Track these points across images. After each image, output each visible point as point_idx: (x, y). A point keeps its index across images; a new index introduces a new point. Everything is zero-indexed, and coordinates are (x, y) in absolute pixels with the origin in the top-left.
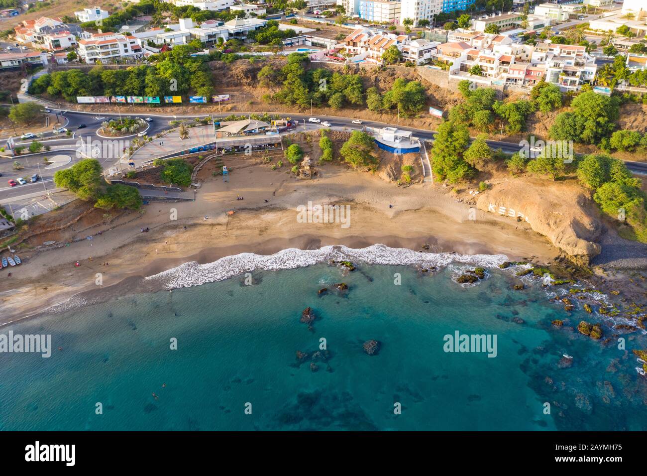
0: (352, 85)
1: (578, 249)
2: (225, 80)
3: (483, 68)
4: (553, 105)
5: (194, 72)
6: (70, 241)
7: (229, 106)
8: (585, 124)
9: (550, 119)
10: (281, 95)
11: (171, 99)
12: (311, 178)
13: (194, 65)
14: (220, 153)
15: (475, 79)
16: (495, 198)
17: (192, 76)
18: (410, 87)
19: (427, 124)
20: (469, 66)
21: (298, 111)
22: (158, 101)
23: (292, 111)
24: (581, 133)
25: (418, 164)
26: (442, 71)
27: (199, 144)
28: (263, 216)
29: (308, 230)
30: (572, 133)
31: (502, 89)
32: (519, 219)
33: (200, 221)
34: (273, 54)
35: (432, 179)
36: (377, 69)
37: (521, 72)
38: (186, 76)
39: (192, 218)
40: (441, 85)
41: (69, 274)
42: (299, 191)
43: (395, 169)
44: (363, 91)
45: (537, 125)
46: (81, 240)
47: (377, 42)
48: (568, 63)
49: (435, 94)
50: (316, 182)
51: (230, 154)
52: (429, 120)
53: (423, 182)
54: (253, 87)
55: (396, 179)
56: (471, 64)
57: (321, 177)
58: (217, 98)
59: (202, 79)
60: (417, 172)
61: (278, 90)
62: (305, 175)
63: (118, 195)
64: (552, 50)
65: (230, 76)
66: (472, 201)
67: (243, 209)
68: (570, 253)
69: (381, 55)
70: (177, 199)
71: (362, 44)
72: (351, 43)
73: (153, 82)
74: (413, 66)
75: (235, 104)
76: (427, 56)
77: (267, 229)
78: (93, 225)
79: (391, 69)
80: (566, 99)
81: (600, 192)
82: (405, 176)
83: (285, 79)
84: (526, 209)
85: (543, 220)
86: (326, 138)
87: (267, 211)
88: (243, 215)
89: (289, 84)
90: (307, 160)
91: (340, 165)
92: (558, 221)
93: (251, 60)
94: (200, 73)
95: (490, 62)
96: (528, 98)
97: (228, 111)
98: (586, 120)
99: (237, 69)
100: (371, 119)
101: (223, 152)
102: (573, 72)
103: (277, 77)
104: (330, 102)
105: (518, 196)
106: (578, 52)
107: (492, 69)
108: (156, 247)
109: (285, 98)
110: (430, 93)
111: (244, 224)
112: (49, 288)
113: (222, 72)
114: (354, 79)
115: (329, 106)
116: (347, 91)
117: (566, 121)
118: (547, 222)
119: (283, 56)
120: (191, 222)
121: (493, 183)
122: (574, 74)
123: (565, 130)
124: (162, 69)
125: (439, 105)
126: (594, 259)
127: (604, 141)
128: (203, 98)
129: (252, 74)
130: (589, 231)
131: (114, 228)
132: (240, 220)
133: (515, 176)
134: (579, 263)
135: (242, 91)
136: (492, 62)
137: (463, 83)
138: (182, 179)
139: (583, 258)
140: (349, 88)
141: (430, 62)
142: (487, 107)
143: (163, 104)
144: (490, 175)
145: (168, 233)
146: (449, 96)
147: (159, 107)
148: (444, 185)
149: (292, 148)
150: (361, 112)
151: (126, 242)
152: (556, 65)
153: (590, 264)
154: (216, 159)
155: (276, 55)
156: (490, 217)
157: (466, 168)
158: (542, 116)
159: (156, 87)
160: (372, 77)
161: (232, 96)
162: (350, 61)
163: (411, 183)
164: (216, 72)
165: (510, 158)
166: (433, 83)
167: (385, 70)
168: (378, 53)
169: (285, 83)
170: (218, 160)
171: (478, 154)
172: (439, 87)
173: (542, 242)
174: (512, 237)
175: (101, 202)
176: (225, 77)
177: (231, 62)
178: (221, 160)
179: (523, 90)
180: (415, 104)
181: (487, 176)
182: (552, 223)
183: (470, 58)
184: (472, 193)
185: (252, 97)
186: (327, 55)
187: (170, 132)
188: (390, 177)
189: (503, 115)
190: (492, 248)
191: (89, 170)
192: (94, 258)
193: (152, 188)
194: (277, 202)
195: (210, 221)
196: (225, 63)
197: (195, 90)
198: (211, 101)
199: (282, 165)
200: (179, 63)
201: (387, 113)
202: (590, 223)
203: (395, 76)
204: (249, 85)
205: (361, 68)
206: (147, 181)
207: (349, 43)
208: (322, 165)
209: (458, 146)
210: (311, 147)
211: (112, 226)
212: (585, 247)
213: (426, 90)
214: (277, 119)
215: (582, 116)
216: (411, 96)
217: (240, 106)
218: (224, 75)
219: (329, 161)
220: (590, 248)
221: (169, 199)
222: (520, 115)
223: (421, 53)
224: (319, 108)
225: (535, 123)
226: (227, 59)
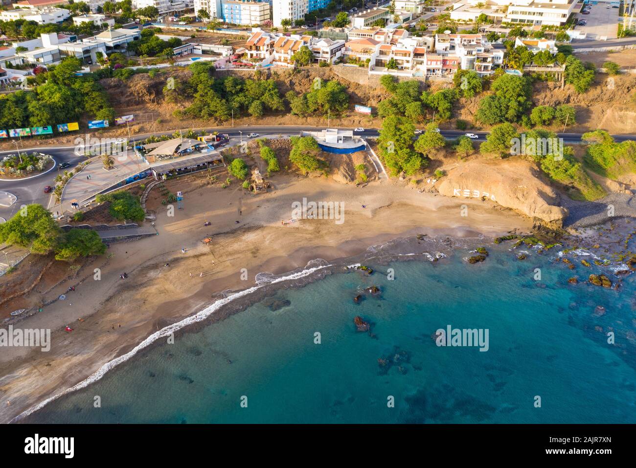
0: (269, 90)
1: (553, 215)
2: (123, 99)
3: (398, 61)
4: (475, 91)
5: (87, 94)
6: (41, 305)
7: (136, 128)
8: (509, 104)
9: (473, 103)
10: (194, 109)
11: (66, 127)
12: (267, 192)
13: (86, 84)
14: (160, 179)
15: (395, 73)
16: (458, 183)
17: (86, 98)
18: (331, 86)
19: (356, 122)
20: (385, 61)
21: (215, 124)
22: (50, 130)
23: (208, 125)
24: (506, 113)
25: (369, 162)
26: (360, 68)
27: (132, 173)
28: (243, 238)
29: (300, 243)
30: (499, 114)
31: (424, 80)
32: (484, 199)
33: (179, 256)
34: (169, 66)
35: (386, 175)
36: (291, 72)
37: (439, 63)
38: (79, 99)
39: (168, 253)
40: (361, 82)
41: (66, 342)
42: (263, 207)
43: (349, 169)
44: (282, 95)
45: (463, 111)
46: (54, 302)
47: (283, 44)
48: (478, 50)
49: (357, 92)
50: (273, 195)
51: (171, 179)
52: (357, 118)
53: (379, 178)
54: (158, 104)
55: (353, 179)
56: (386, 59)
57: (276, 189)
58: (120, 120)
59: (99, 101)
60: (371, 170)
61: (188, 105)
62: (260, 189)
63: (82, 242)
64: (453, 40)
65: (129, 94)
66: (433, 189)
67: (218, 234)
68: (547, 220)
69: (289, 57)
70: (139, 236)
71: (265, 47)
72: (254, 47)
73: (40, 109)
74: (328, 65)
75: (141, 125)
76: (338, 54)
77: (258, 250)
78: (59, 282)
79: (304, 70)
80: (486, 84)
81: (548, 163)
82: (361, 175)
83: (196, 91)
84: (491, 188)
85: (512, 195)
86: (266, 148)
87: (244, 232)
88: (222, 241)
89: (202, 96)
90: (256, 174)
91: (288, 174)
92: (525, 193)
93: (150, 74)
94: (95, 94)
95: (405, 55)
96: (450, 86)
97: (136, 133)
98: (509, 100)
99: (136, 85)
100: (296, 124)
101: (164, 177)
102: (484, 58)
103: (186, 90)
104: (251, 111)
105: (478, 177)
106: (477, 40)
107: (408, 62)
108: (149, 291)
109: (200, 111)
110: (351, 91)
111: (230, 249)
112: (53, 363)
113: (119, 90)
114: (269, 85)
115: (249, 115)
116: (266, 97)
117: (492, 103)
118: (515, 196)
119: (181, 67)
120: (170, 258)
121: (445, 169)
122: (485, 60)
123: (492, 111)
124: (46, 93)
125: (362, 102)
126: (567, 221)
127: (524, 119)
128: (105, 122)
129: (156, 89)
130: (552, 198)
131: (83, 280)
132: (223, 246)
133: (464, 159)
134: (555, 227)
135: (146, 110)
136: (408, 55)
137: (385, 78)
138: (136, 213)
139: (557, 222)
140: (267, 94)
141: (342, 60)
142: (417, 99)
143: (56, 134)
144: (440, 163)
145: (152, 274)
146: (371, 92)
147: (51, 137)
148: (401, 179)
149: (236, 163)
150: (284, 118)
151: (111, 292)
152: (470, 53)
153: (563, 227)
154: (158, 186)
155: (173, 67)
156: (457, 201)
157: (420, 159)
158: (466, 102)
159: (45, 114)
160: (286, 81)
161: (136, 116)
162: (261, 66)
163: (368, 182)
164: (111, 91)
165: (458, 143)
166: (352, 81)
167: (299, 72)
168: (286, 55)
169: (197, 95)
170: (161, 187)
171: (433, 143)
172: (359, 85)
173: (513, 215)
174: (487, 216)
175: (66, 253)
176: (122, 95)
177: (128, 78)
178: (164, 186)
179: (444, 79)
180: (341, 104)
181: (437, 164)
182: (520, 196)
183: (382, 53)
184: (430, 182)
185: (159, 115)
186: (230, 62)
187: (87, 164)
188: (347, 178)
189: (432, 105)
190: (477, 228)
191: (41, 217)
192: (85, 319)
193: (105, 228)
194: (248, 220)
195: (191, 253)
196: (120, 80)
197: (92, 113)
198: (113, 125)
199: (231, 183)
200: (65, 84)
201: (310, 116)
202: (551, 190)
203: (311, 78)
204: (153, 101)
205: (272, 72)
206: (98, 222)
207: (251, 47)
208: (271, 177)
209: (407, 138)
210: (253, 159)
211: (81, 278)
212: (560, 212)
213: (347, 89)
214: (203, 134)
215: (505, 97)
216: (336, 96)
217: (147, 126)
218: (122, 93)
219: (277, 171)
220: (563, 212)
221: (129, 237)
222: (448, 103)
223: (333, 53)
224: (238, 118)
225: (460, 108)
226: (122, 75)
